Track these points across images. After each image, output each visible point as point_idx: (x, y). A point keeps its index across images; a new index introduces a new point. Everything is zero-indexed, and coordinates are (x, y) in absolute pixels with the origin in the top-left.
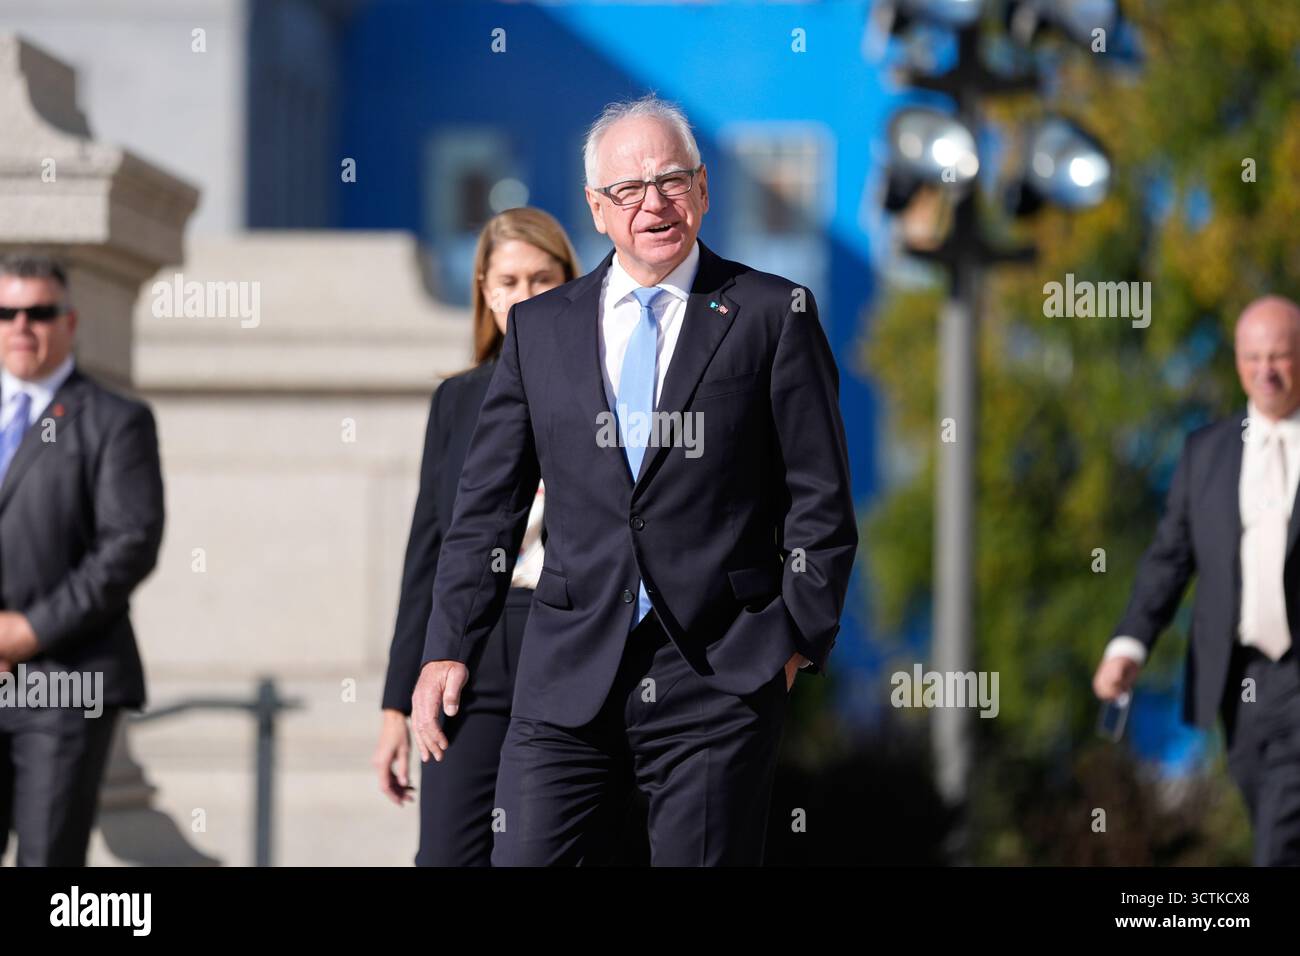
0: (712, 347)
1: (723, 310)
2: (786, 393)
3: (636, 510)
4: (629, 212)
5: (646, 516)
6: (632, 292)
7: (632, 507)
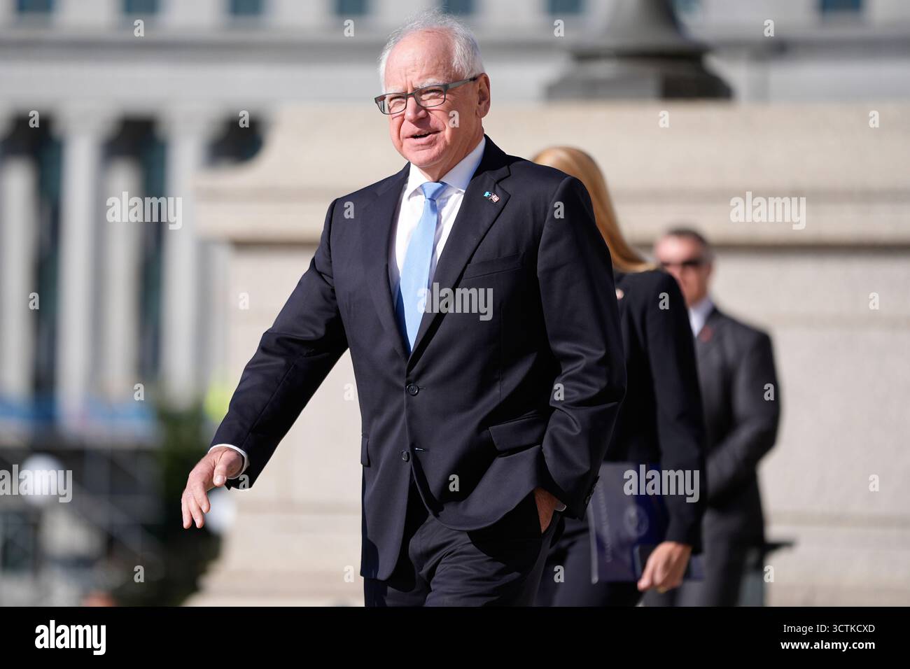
0: (482, 231)
1: (495, 198)
2: (551, 271)
3: (410, 378)
4: (397, 120)
5: (421, 383)
6: (421, 186)
7: (408, 376)
